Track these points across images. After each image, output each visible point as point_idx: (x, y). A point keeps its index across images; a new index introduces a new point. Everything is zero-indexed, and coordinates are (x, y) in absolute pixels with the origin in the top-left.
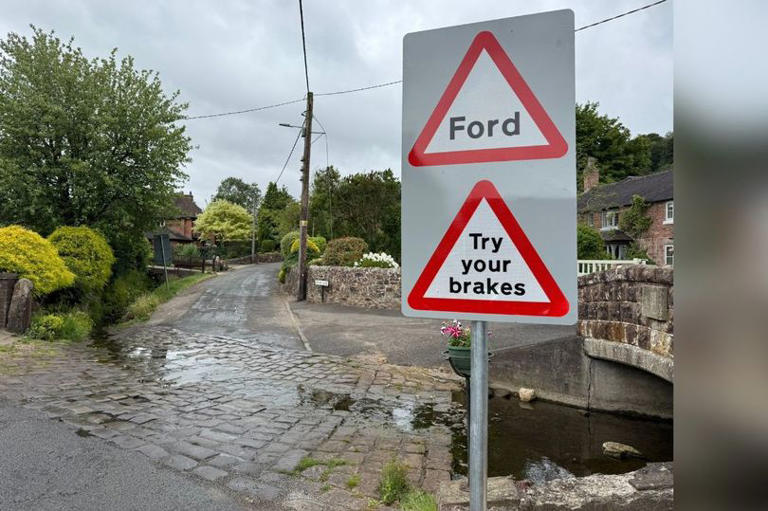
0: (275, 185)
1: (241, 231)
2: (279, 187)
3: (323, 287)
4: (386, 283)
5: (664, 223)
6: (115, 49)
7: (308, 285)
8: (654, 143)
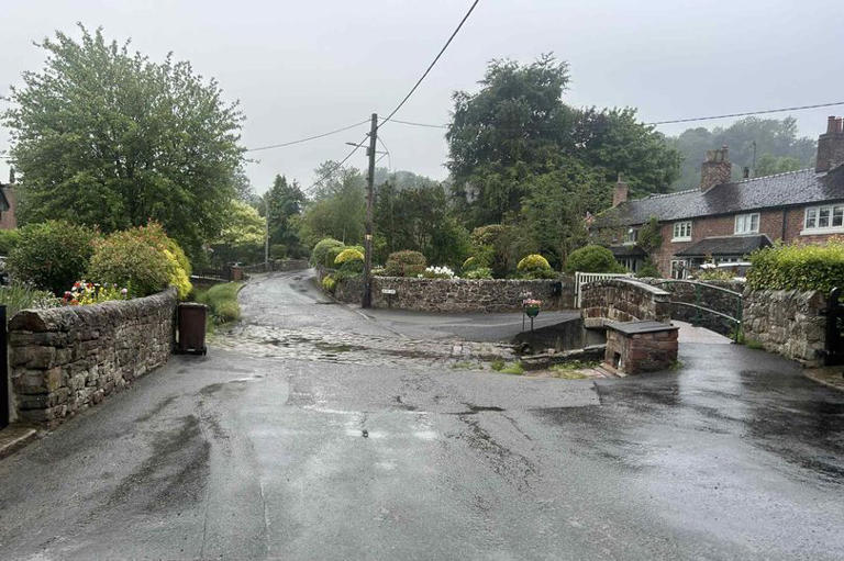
0: (284, 179)
1: (254, 236)
2: (289, 182)
3: (390, 295)
4: (448, 291)
5: (673, 241)
6: (170, 54)
7: (373, 294)
8: (702, 138)
